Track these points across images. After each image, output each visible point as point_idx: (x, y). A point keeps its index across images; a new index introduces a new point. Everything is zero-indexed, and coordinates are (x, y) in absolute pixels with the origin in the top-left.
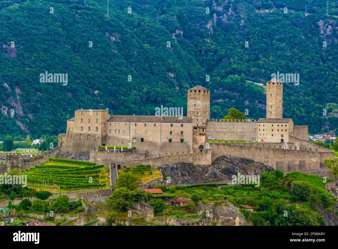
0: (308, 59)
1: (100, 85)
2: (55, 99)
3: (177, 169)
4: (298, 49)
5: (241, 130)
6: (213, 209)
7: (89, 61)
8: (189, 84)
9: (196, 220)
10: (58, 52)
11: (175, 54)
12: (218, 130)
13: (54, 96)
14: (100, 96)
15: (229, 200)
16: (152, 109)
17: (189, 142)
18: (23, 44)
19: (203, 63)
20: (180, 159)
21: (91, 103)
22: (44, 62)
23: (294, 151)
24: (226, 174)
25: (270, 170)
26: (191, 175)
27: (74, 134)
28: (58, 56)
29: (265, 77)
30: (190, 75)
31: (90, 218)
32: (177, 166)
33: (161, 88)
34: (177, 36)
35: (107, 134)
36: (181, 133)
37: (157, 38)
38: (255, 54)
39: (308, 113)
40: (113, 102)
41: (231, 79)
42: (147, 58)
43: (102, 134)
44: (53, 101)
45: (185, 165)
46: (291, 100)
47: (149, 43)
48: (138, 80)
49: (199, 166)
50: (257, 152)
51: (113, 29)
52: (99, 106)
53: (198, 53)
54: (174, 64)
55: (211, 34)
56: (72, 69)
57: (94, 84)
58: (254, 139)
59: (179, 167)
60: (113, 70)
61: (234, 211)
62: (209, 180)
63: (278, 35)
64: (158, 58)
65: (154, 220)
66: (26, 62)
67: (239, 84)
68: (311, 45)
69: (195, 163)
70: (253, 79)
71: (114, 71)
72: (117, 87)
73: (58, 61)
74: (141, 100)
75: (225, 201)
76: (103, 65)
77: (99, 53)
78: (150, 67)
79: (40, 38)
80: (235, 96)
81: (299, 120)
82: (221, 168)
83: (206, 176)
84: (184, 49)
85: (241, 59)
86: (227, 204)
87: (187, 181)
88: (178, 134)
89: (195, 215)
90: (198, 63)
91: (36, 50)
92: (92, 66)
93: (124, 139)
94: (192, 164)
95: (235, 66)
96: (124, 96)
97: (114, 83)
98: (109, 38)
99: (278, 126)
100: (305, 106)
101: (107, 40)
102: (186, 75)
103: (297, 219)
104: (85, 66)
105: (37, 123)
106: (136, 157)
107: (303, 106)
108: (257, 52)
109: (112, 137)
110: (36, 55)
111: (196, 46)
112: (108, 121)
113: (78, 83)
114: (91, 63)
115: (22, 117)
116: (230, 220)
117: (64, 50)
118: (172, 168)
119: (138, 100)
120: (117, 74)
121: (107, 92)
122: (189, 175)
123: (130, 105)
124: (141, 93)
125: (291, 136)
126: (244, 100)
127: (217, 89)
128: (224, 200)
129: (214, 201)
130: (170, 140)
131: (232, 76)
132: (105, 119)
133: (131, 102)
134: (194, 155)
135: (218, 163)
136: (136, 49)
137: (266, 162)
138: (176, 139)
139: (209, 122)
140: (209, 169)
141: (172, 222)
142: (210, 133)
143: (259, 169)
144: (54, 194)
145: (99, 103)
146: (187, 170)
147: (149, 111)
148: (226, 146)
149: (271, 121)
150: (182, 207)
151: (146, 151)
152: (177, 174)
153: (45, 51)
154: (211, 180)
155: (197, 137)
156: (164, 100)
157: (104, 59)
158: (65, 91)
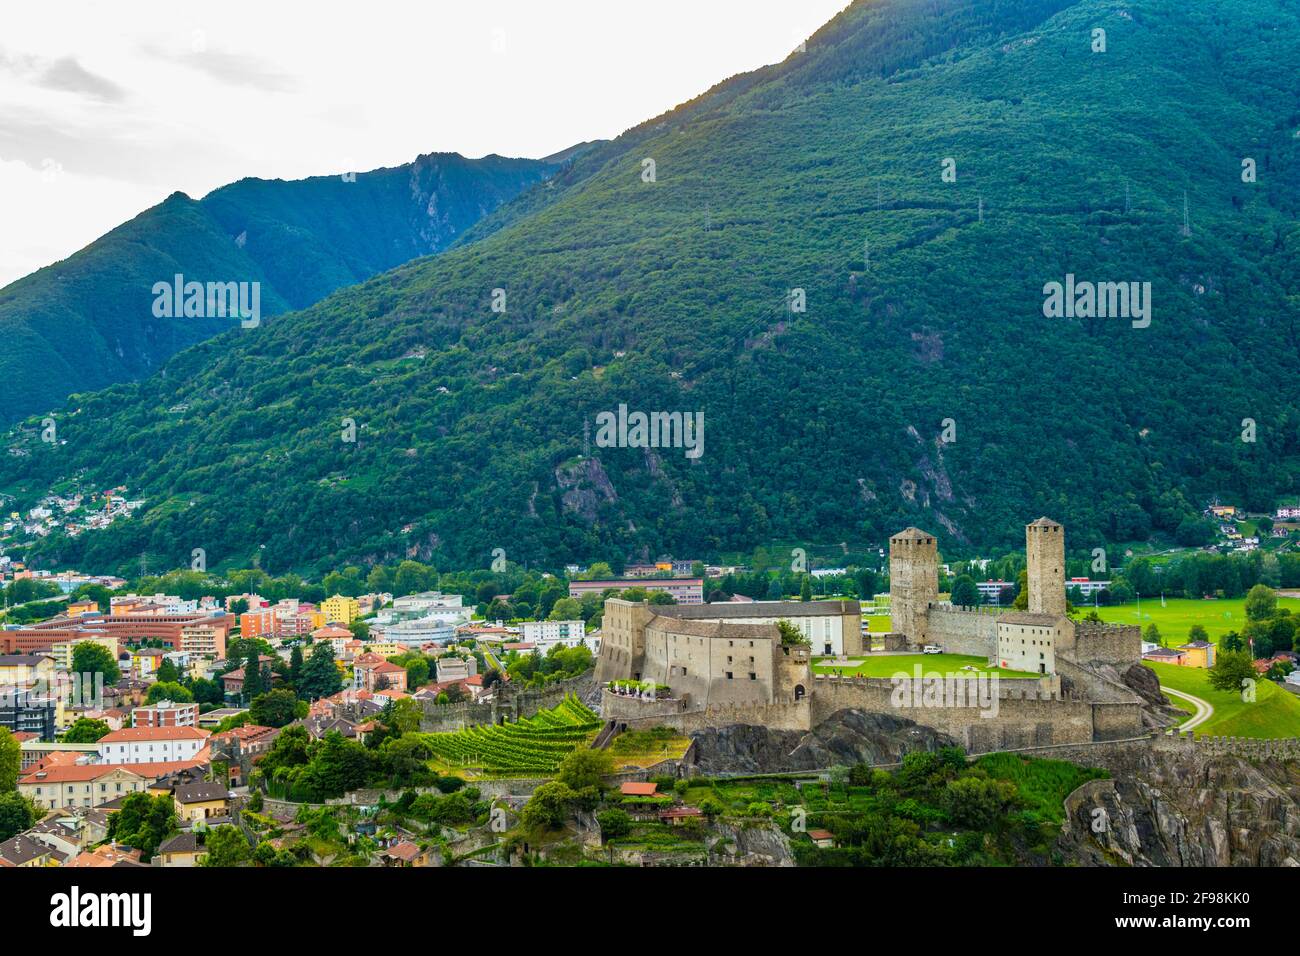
1: (1155, 414)
3: (728, 738)
6: (738, 834)
7: (1130, 355)
12: (948, 630)
13: (1029, 451)
14: (1153, 444)
17: (765, 679)
18: (959, 329)
20: (737, 716)
21: (1129, 461)
22: (1008, 367)
25: (947, 746)
26: (756, 752)
28: (1045, 350)
32: (729, 731)
35: (646, 652)
36: (749, 661)
40: (1189, 456)
43: (633, 653)
44: (1026, 462)
45: (746, 730)
49: (778, 732)
51: (1200, 264)
52: (1150, 468)
56: (1080, 379)
57: (1139, 413)
59: (732, 733)
60: (1193, 373)
65: (596, 852)
66: (965, 371)
69: (770, 727)
71: (1194, 376)
72: (1200, 415)
73: (1044, 362)
75: (767, 820)
76: (1165, 361)
77: (1155, 332)
79: (1002, 308)
82: (827, 739)
83: (790, 756)
86: (770, 827)
87: (743, 767)
88: (744, 661)
89: (699, 844)
91: (991, 338)
92: (1136, 366)
93: (661, 667)
94: (763, 728)
97: (1195, 406)
98: (1189, 291)
99: (1033, 632)
101: (1181, 294)
104: (1116, 368)
105: (985, 518)
106: (661, 710)
110: (989, 351)
112: (646, 626)
113: (1096, 414)
114: (1133, 360)
115: (951, 506)
118: (721, 736)
120: (1205, 382)
121: (1173, 431)
122: (752, 751)
125: (1059, 658)
128: (763, 819)
129: (745, 819)
130: (730, 675)
132: (640, 620)
135: (827, 727)
136: (1265, 312)
138: (740, 674)
139: (932, 611)
140: (802, 740)
141: (632, 856)
143: (912, 744)
144: (467, 784)
145: (1150, 460)
146: (749, 743)
149: (1022, 620)
151: (688, 696)
152: (726, 749)
153: (1013, 339)
155: (785, 667)
157: (1170, 345)
158: (1059, 435)
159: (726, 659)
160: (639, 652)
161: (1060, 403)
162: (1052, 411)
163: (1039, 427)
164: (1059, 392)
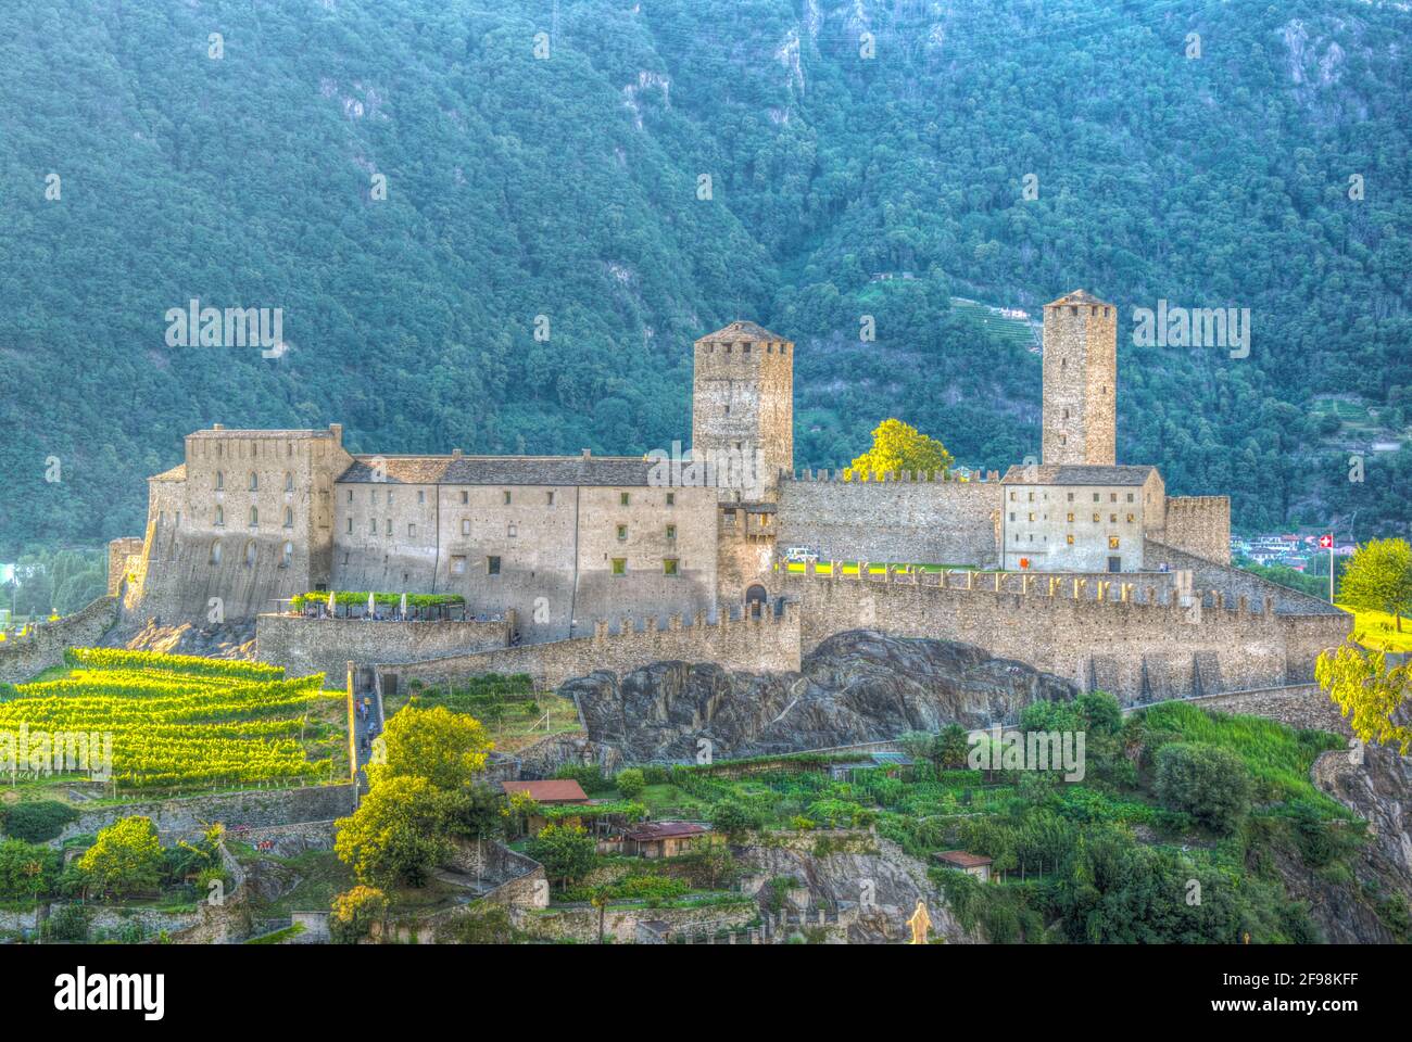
0: (1229, 198)
1: (299, 319)
2: (89, 381)
3: (649, 690)
4: (1185, 155)
5: (931, 517)
6: (808, 866)
7: (249, 211)
8: (700, 315)
9: (733, 920)
10: (96, 167)
11: (635, 179)
12: (827, 517)
13: (85, 368)
14: (299, 370)
15: (879, 828)
16: (535, 427)
17: (700, 572)
19: (759, 218)
20: (664, 646)
21: (261, 398)
23: (1168, 609)
24: (864, 713)
25: (1063, 695)
26: (714, 717)
27: (185, 539)
28: (99, 186)
29: (1036, 281)
30: (701, 273)
31: (255, 920)
32: (649, 677)
33: (576, 333)
34: (644, 98)
35: (336, 539)
36: (664, 534)
37: (553, 110)
38: (989, 179)
39: (1230, 439)
40: (359, 395)
41: (886, 290)
42: (511, 198)
43: (312, 539)
44: (80, 389)
45: (684, 673)
46: (1155, 381)
47: (522, 128)
48: (470, 298)
49: (745, 675)
50: (1000, 617)
51: (356, 63)
52: (298, 411)
53: (738, 177)
54: (630, 226)
55: (796, 88)
56: (168, 245)
58: (988, 558)
59: (657, 681)
60: (356, 251)
61: (904, 876)
62: (792, 741)
63: (1094, 90)
64: (558, 198)
65: (546, 920)
67: (920, 314)
68: (1245, 136)
69: (730, 667)
70: (980, 290)
71: (362, 257)
72: (375, 326)
73: (99, 207)
74: (487, 383)
75: (864, 834)
76: (311, 228)
77: (291, 173)
78: (523, 237)
80: (903, 365)
81: (1190, 470)
82: (842, 687)
83: (780, 723)
84: (675, 159)
85: (930, 202)
86: (872, 848)
88: (651, 536)
89: (728, 894)
90: (738, 222)
92: (262, 232)
93: (412, 562)
94: (714, 667)
95: (902, 233)
96: (411, 367)
97: (366, 309)
98: (336, 106)
99: (1096, 497)
100: (1217, 408)
101: (328, 112)
102: (687, 276)
103: (1185, 917)
104: (228, 230)
106: (468, 641)
107: (1206, 409)
108: (1000, 168)
109: (359, 553)
111: (730, 143)
112: (340, 480)
114: (254, 220)
116: (884, 919)
117: (130, 158)
118: (629, 687)
119: (472, 384)
120: (377, 271)
121: (333, 349)
122: (703, 717)
123: (435, 404)
124: (485, 355)
125: (1154, 544)
126: (945, 384)
127: (824, 335)
128: (855, 831)
129: (812, 834)
130: (619, 565)
131: (888, 279)
132: (323, 469)
133: (442, 395)
134: (725, 632)
135: (830, 665)
136: (463, 159)
137: (1043, 660)
138: (644, 560)
139: (789, 484)
140: (792, 690)
141: (625, 927)
142: (792, 531)
143: (1012, 691)
144: (89, 813)
145: (295, 397)
146: (694, 698)
147: (523, 432)
148: (865, 590)
149: (1067, 477)
150: (673, 861)
151: (514, 612)
152: (651, 714)
154: (798, 738)
155: (738, 548)
156: (588, 385)
157: (318, 200)
158: (137, 344)
159: (615, 533)
160: (322, 539)
161: (133, 283)
162: (122, 299)
163: (101, 326)
164: (131, 264)
